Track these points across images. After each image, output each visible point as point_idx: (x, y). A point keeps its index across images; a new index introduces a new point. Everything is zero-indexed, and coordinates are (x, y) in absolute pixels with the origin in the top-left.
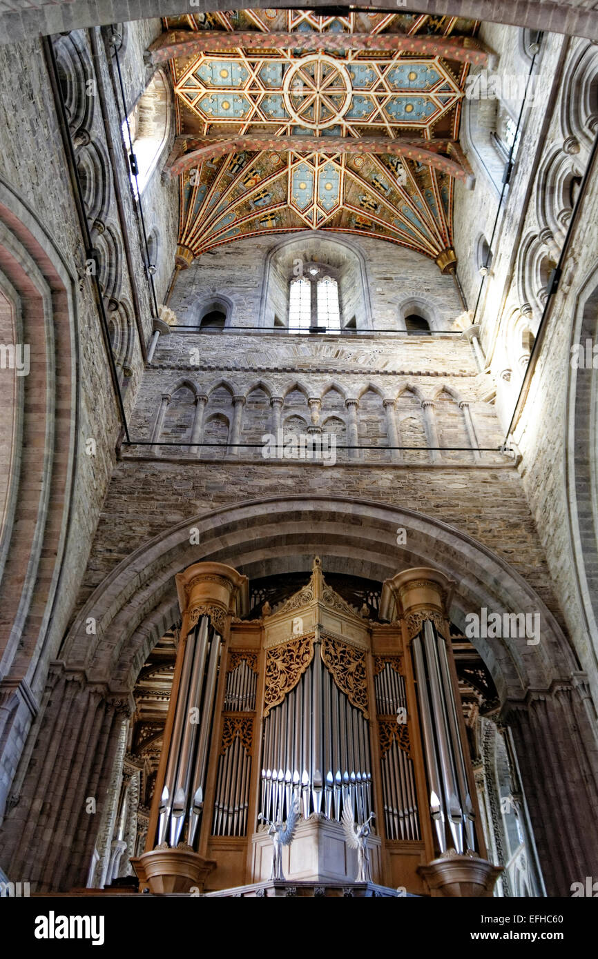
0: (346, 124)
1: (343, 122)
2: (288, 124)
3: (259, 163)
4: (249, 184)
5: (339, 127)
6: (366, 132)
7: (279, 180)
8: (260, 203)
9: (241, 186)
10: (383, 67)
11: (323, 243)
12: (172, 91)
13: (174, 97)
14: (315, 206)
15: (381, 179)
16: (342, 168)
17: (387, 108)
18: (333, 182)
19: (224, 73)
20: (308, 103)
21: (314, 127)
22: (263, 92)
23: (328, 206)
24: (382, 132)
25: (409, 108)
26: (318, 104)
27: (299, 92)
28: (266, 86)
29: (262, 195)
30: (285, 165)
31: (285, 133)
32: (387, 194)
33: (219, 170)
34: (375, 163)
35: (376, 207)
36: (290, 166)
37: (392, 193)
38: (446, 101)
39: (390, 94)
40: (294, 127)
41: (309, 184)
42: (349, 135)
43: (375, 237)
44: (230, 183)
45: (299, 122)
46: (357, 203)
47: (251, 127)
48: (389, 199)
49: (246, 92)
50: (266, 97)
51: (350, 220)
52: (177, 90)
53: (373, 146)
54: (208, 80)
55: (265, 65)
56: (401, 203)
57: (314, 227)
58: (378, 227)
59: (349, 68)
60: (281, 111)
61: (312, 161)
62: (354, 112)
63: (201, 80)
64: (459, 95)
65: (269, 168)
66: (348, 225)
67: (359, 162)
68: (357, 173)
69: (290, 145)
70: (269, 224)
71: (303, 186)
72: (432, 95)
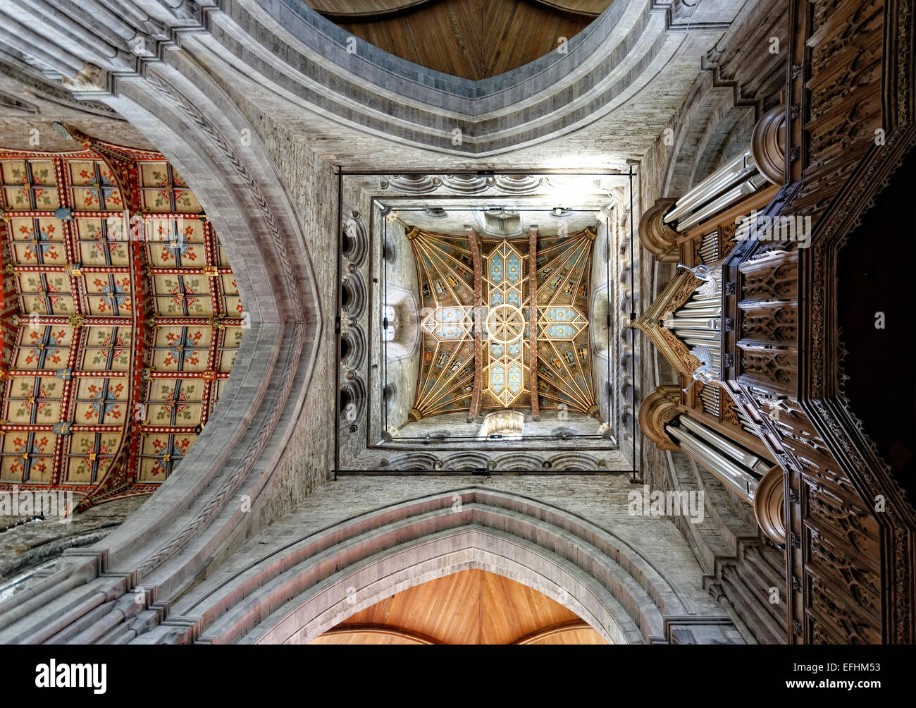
0: (522, 306)
1: (521, 308)
2: (523, 341)
3: (547, 359)
4: (559, 366)
5: (523, 310)
6: (526, 294)
7: (557, 346)
8: (571, 359)
9: (560, 371)
10: (492, 287)
11: (596, 317)
12: (507, 409)
13: (510, 408)
14: (573, 323)
15: (554, 282)
16: (548, 307)
17: (513, 283)
18: (558, 312)
19: (498, 378)
20: (511, 329)
21: (524, 325)
22: (506, 356)
23: (574, 314)
24: (526, 284)
25: (513, 269)
26: (512, 324)
27: (505, 334)
28: (502, 354)
29: (567, 357)
30: (547, 342)
31: (528, 343)
32: (563, 277)
33: (550, 385)
34: (544, 286)
35: (571, 284)
36: (548, 339)
37: (561, 274)
38: (508, 249)
39: (505, 282)
40: (525, 337)
41: (559, 327)
42: (528, 304)
43: (590, 283)
44: (557, 378)
45: (521, 334)
46: (570, 296)
47: (525, 363)
48: (565, 275)
49: (506, 365)
50: (509, 354)
51: (582, 300)
52: (506, 406)
53: (533, 289)
54: (501, 387)
55: (492, 354)
56: (567, 268)
57: (587, 323)
58: (584, 281)
59: (492, 306)
60: (517, 345)
61: (544, 326)
62: (516, 302)
63: (501, 391)
64: (505, 242)
65: (550, 353)
66: (585, 301)
67: (545, 297)
68: (551, 297)
69: (533, 339)
70: (585, 352)
71: (561, 331)
72: (505, 257)
